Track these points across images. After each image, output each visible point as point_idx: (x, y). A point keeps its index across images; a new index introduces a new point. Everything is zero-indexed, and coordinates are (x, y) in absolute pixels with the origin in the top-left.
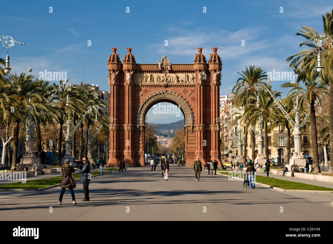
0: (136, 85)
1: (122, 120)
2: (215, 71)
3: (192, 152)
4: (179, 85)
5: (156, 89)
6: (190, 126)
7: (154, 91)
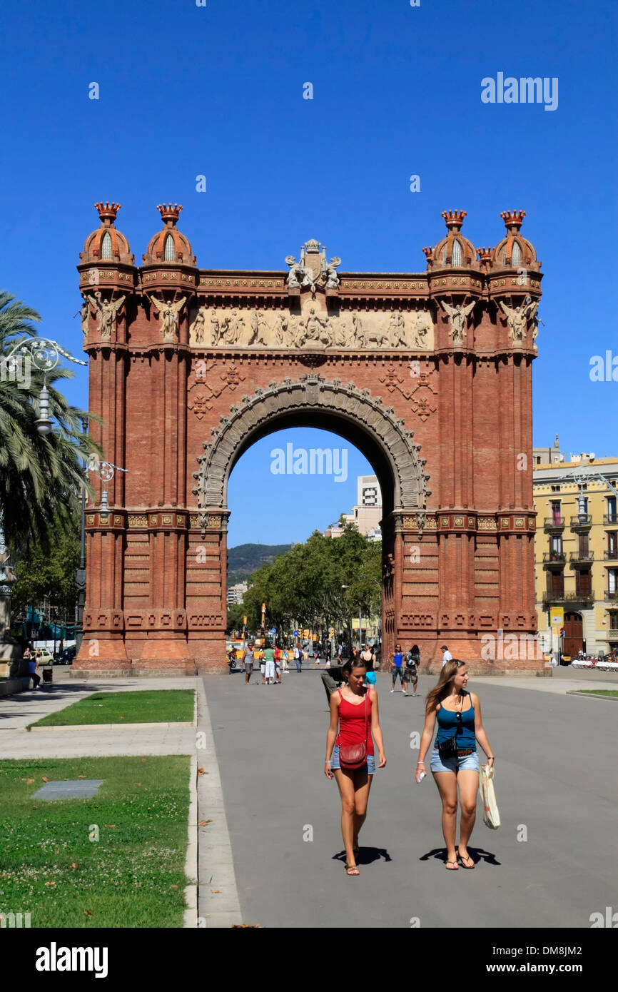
0: (197, 352)
1: (138, 488)
2: (516, 301)
3: (423, 616)
4: (370, 354)
5: (275, 371)
6: (411, 516)
7: (268, 378)
